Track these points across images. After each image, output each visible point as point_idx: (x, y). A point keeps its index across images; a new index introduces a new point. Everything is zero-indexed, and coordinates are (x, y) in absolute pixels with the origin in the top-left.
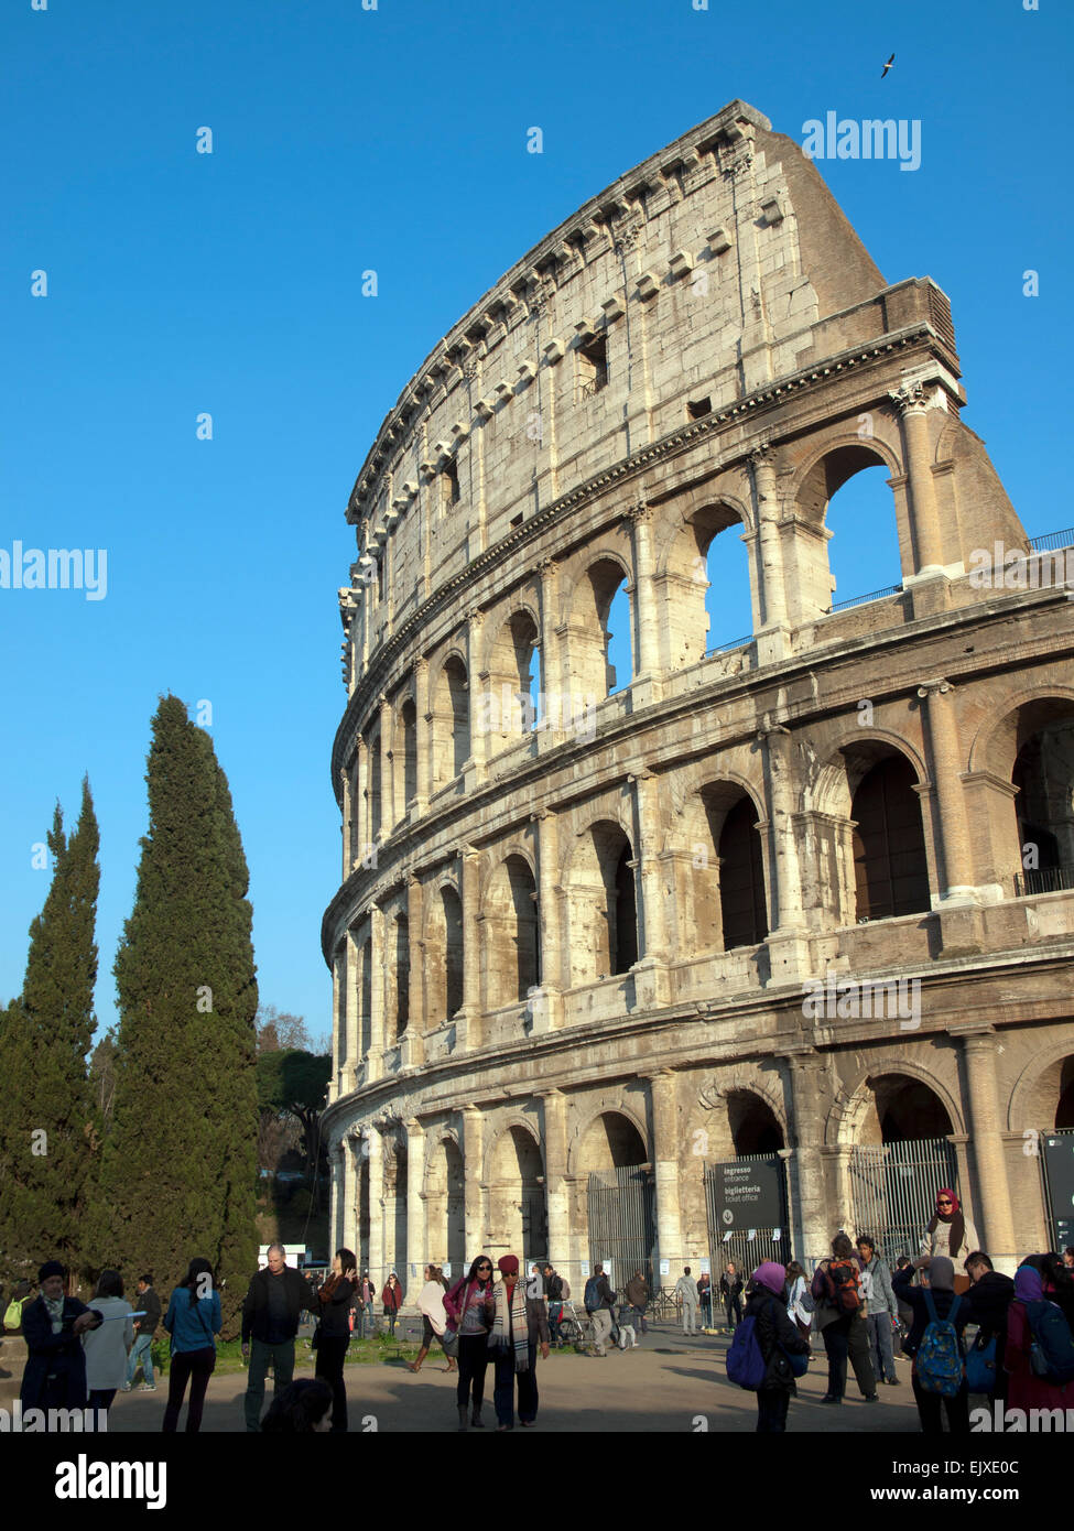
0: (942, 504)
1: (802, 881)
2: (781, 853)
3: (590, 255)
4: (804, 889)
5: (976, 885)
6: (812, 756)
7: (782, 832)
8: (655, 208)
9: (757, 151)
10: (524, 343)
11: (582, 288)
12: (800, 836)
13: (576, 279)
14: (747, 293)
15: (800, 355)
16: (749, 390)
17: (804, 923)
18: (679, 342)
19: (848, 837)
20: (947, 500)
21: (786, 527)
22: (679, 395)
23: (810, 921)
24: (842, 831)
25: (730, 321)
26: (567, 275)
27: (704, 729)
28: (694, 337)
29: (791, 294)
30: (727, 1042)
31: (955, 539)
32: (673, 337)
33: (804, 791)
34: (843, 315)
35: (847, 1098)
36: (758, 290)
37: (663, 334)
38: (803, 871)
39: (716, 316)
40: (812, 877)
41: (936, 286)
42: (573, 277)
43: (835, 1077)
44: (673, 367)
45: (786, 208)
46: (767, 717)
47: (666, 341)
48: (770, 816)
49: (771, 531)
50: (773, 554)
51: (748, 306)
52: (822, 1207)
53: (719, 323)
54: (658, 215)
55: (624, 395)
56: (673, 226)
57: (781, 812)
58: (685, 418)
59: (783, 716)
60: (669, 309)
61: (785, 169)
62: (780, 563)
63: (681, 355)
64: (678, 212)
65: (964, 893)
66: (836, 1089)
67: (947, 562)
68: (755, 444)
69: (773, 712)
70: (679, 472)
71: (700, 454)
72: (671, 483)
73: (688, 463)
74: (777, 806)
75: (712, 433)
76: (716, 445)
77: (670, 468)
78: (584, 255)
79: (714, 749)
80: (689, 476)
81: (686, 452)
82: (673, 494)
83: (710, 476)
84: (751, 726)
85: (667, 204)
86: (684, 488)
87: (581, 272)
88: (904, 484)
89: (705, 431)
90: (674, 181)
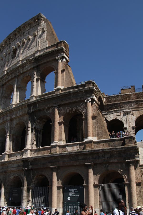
0: (62, 76)
1: (31, 140)
2: (28, 134)
4: (31, 141)
5: (59, 141)
6: (36, 118)
7: (29, 131)
8: (27, 29)
9: (43, 21)
12: (32, 132)
13: (14, 41)
14: (38, 42)
16: (35, 57)
17: (30, 147)
19: (41, 133)
20: (63, 76)
21: (38, 79)
22: (25, 58)
23: (31, 147)
24: (40, 132)
25: (35, 47)
26: (13, 40)
28: (29, 49)
29: (44, 43)
30: (15, 167)
31: (63, 82)
33: (34, 124)
34: (52, 46)
35: (33, 179)
36: (39, 42)
38: (32, 138)
41: (66, 42)
43: (32, 175)
44: (25, 54)
45: (45, 29)
46: (29, 111)
48: (27, 128)
49: (35, 80)
51: (37, 44)
52: (26, 198)
53: (33, 47)
54: (27, 31)
56: (29, 32)
57: (29, 127)
58: (25, 62)
59: (32, 111)
60: (26, 45)
61: (46, 24)
62: (36, 85)
63: (27, 52)
64: (30, 30)
65: (56, 142)
66: (31, 177)
67: (62, 86)
68: (35, 65)
69: (30, 110)
70: (23, 70)
71: (26, 67)
72: (22, 72)
73: (25, 68)
74: (29, 126)
75: (29, 64)
76: (29, 66)
77: (22, 69)
78: (16, 37)
79: (21, 116)
80: (25, 70)
81: (24, 67)
82: (22, 74)
83: (28, 71)
84: (27, 112)
85: (28, 29)
86: (24, 73)
87: (15, 40)
88: (57, 73)
89: (27, 63)
90: (30, 25)
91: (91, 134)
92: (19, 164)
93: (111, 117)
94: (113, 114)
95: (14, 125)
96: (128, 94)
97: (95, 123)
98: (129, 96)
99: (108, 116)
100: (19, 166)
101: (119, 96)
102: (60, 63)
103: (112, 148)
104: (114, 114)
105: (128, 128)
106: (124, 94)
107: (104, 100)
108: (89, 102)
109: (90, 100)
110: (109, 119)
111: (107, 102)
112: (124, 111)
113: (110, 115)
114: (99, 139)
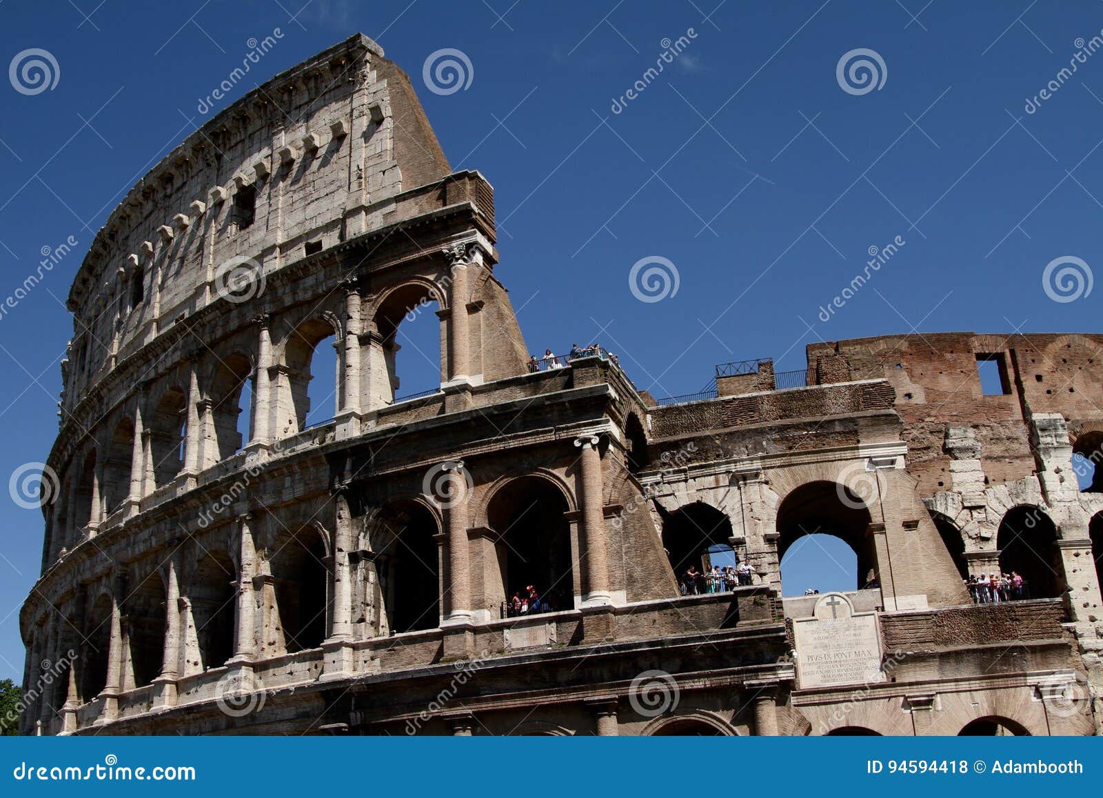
0: (471, 332)
1: (352, 602)
2: (338, 580)
3: (250, 130)
4: (353, 609)
5: (472, 609)
7: (341, 564)
8: (298, 101)
9: (372, 70)
10: (199, 188)
11: (243, 153)
12: (353, 570)
13: (240, 146)
14: (354, 168)
15: (386, 216)
16: (348, 238)
17: (351, 633)
18: (304, 198)
20: (475, 329)
21: (364, 340)
22: (302, 236)
23: (355, 633)
25: (341, 187)
26: (233, 142)
27: (293, 487)
28: (315, 196)
29: (384, 172)
31: (478, 357)
32: (301, 194)
33: (359, 535)
34: (418, 191)
36: (362, 167)
38: (354, 595)
39: (332, 183)
40: (360, 599)
41: (482, 177)
42: (236, 144)
44: (299, 216)
45: (387, 111)
47: (296, 197)
48: (333, 553)
49: (353, 341)
50: (354, 356)
51: (354, 178)
53: (333, 187)
54: (300, 106)
55: (262, 233)
57: (341, 550)
58: (303, 254)
61: (389, 84)
62: (358, 366)
63: (305, 208)
65: (462, 615)
67: (472, 374)
70: (294, 293)
71: (310, 281)
72: (288, 301)
73: (301, 287)
74: (339, 545)
75: (319, 266)
76: (321, 275)
77: (288, 289)
78: (246, 128)
79: (299, 500)
80: (301, 296)
81: (300, 278)
82: (289, 308)
83: (317, 298)
84: (326, 484)
85: (306, 99)
86: (297, 305)
87: (242, 141)
88: (447, 316)
89: (315, 265)
90: (312, 84)
91: (605, 581)
92: (307, 707)
93: (681, 496)
94: (686, 481)
95: (269, 536)
96: (746, 395)
97: (617, 533)
98: (750, 406)
99: (666, 489)
100: (306, 714)
101: (709, 405)
102: (461, 269)
103: (688, 634)
104: (691, 481)
105: (747, 540)
106: (731, 397)
107: (648, 423)
108: (588, 446)
109: (596, 441)
110: (671, 505)
111: (662, 430)
112: (732, 467)
113: (674, 485)
114: (636, 597)
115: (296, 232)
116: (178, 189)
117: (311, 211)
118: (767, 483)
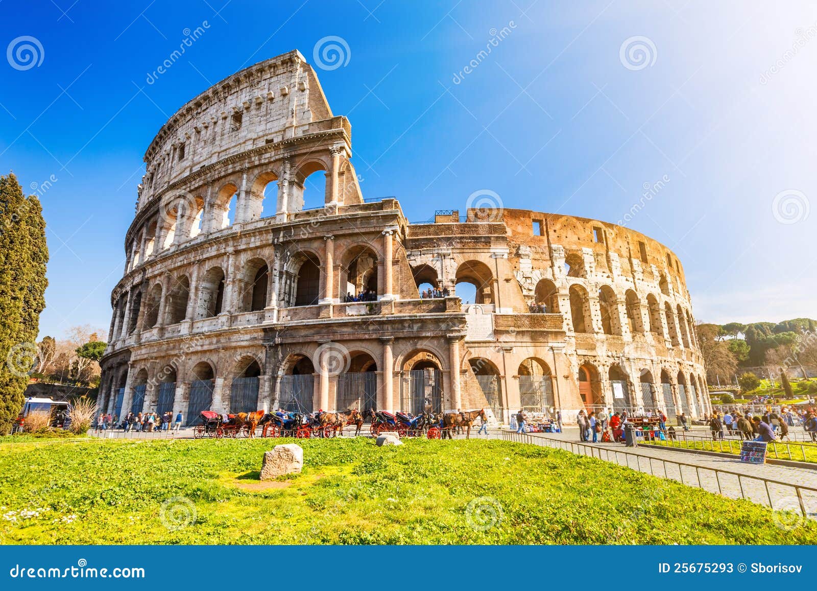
1: (279, 291)
2: (274, 282)
3: (241, 87)
4: (279, 294)
5: (332, 298)
6: (289, 254)
7: (275, 276)
8: (265, 77)
9: (300, 67)
10: (215, 111)
11: (237, 97)
12: (281, 278)
13: (236, 94)
14: (290, 109)
15: (304, 132)
16: (286, 138)
18: (266, 120)
19: (296, 281)
20: (341, 182)
21: (291, 183)
22: (264, 136)
23: (279, 304)
24: (294, 278)
25: (284, 117)
26: (233, 92)
27: (255, 242)
28: (271, 119)
29: (304, 113)
30: (246, 340)
31: (342, 195)
32: (265, 118)
33: (284, 264)
34: (319, 122)
35: (283, 360)
36: (294, 109)
37: (261, 117)
38: (280, 289)
39: (279, 114)
40: (283, 291)
42: (234, 93)
43: (280, 354)
44: (263, 127)
45: (307, 86)
46: (276, 240)
47: (262, 119)
48: (272, 271)
49: (286, 184)
50: (286, 190)
51: (290, 113)
52: (270, 394)
53: (280, 117)
54: (266, 79)
55: (245, 133)
56: (270, 84)
57: (275, 270)
58: (264, 144)
59: (281, 240)
60: (265, 109)
61: (308, 75)
62: (288, 194)
63: (266, 124)
64: (272, 80)
65: (329, 300)
66: (280, 358)
67: (339, 201)
68: (286, 155)
69: (278, 238)
70: (260, 160)
71: (268, 155)
72: (257, 163)
73: (263, 157)
74: (275, 267)
75: (272, 149)
76: (273, 153)
77: (257, 158)
78: (239, 87)
79: (257, 248)
80: (263, 161)
81: (263, 154)
82: (256, 166)
83: (270, 163)
84: (270, 242)
85: (269, 77)
86: (261, 165)
87: (237, 92)
88: (330, 175)
89: (270, 148)
90: (272, 70)
91: (392, 290)
92: (255, 335)
93: (419, 260)
94: (421, 255)
95: (242, 262)
96: (447, 224)
97: (398, 271)
98: (449, 228)
99: (412, 258)
100: (255, 338)
101: (432, 226)
102: (337, 156)
103: (424, 314)
104: (423, 255)
105: (444, 281)
106: (441, 224)
107: (407, 231)
108: (387, 235)
109: (391, 232)
110: (415, 264)
111: (412, 234)
112: (440, 252)
113: (416, 257)
114: (403, 297)
115: (261, 134)
116: (204, 111)
117: (269, 125)
118: (453, 259)
